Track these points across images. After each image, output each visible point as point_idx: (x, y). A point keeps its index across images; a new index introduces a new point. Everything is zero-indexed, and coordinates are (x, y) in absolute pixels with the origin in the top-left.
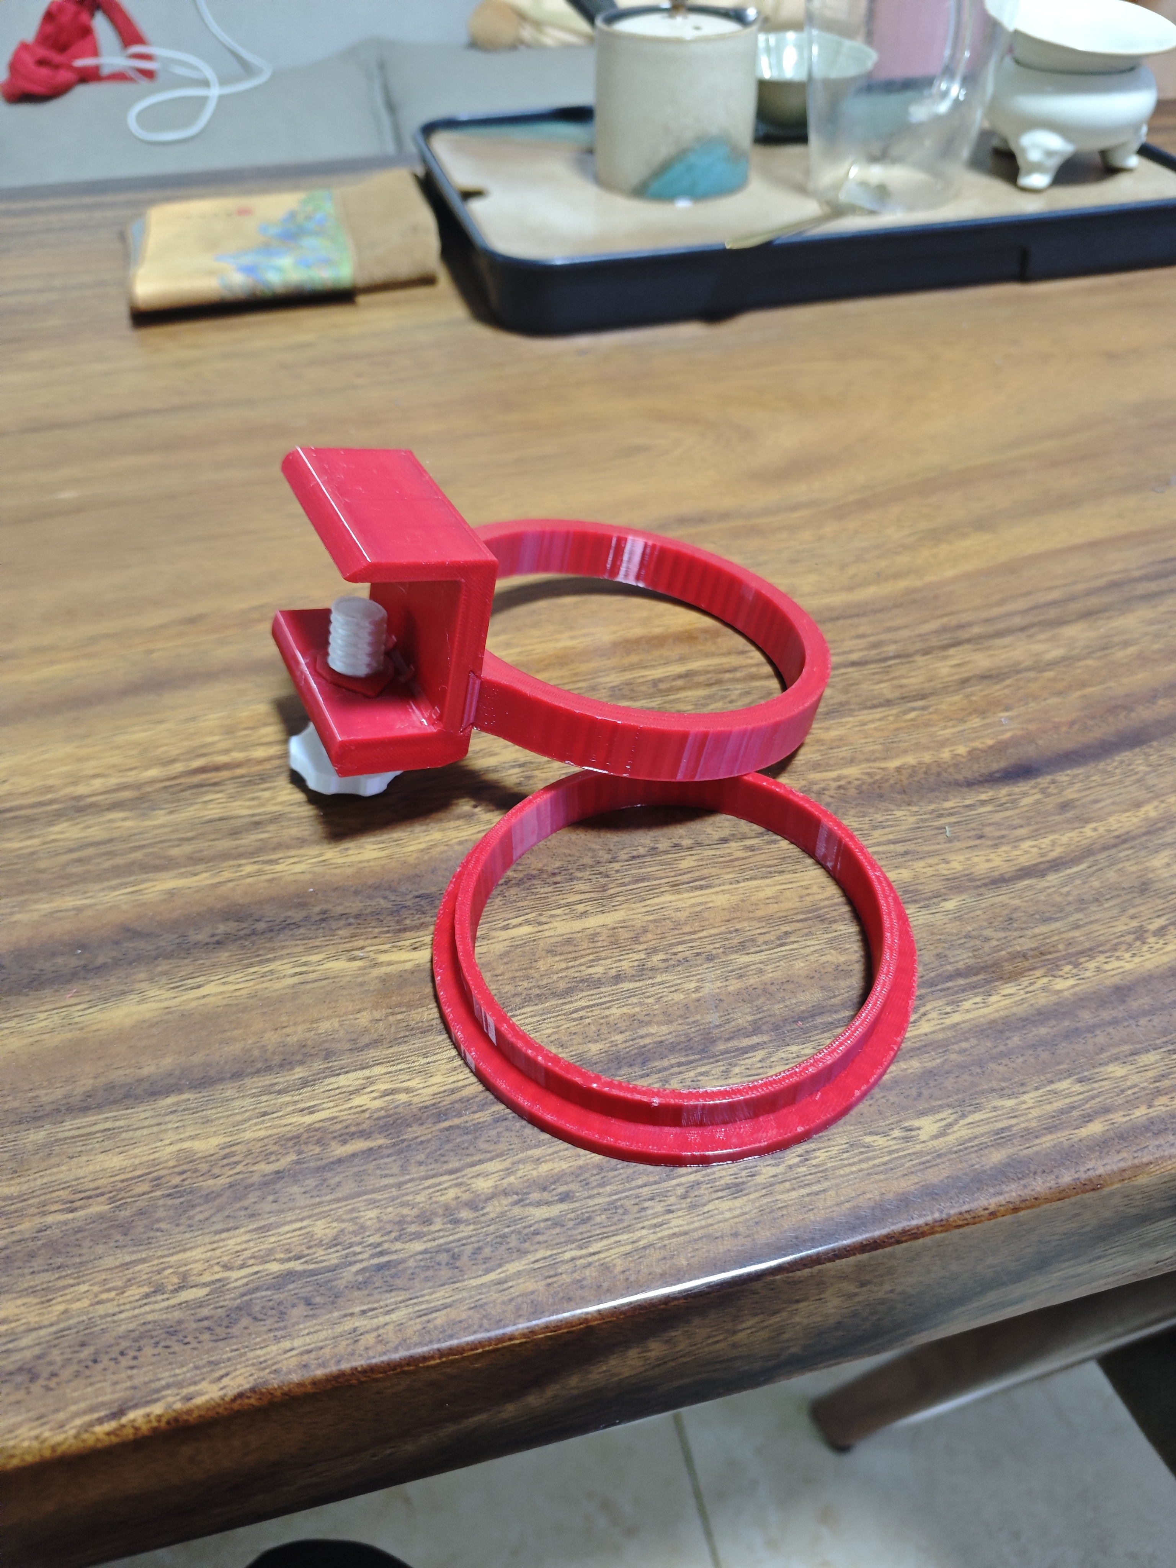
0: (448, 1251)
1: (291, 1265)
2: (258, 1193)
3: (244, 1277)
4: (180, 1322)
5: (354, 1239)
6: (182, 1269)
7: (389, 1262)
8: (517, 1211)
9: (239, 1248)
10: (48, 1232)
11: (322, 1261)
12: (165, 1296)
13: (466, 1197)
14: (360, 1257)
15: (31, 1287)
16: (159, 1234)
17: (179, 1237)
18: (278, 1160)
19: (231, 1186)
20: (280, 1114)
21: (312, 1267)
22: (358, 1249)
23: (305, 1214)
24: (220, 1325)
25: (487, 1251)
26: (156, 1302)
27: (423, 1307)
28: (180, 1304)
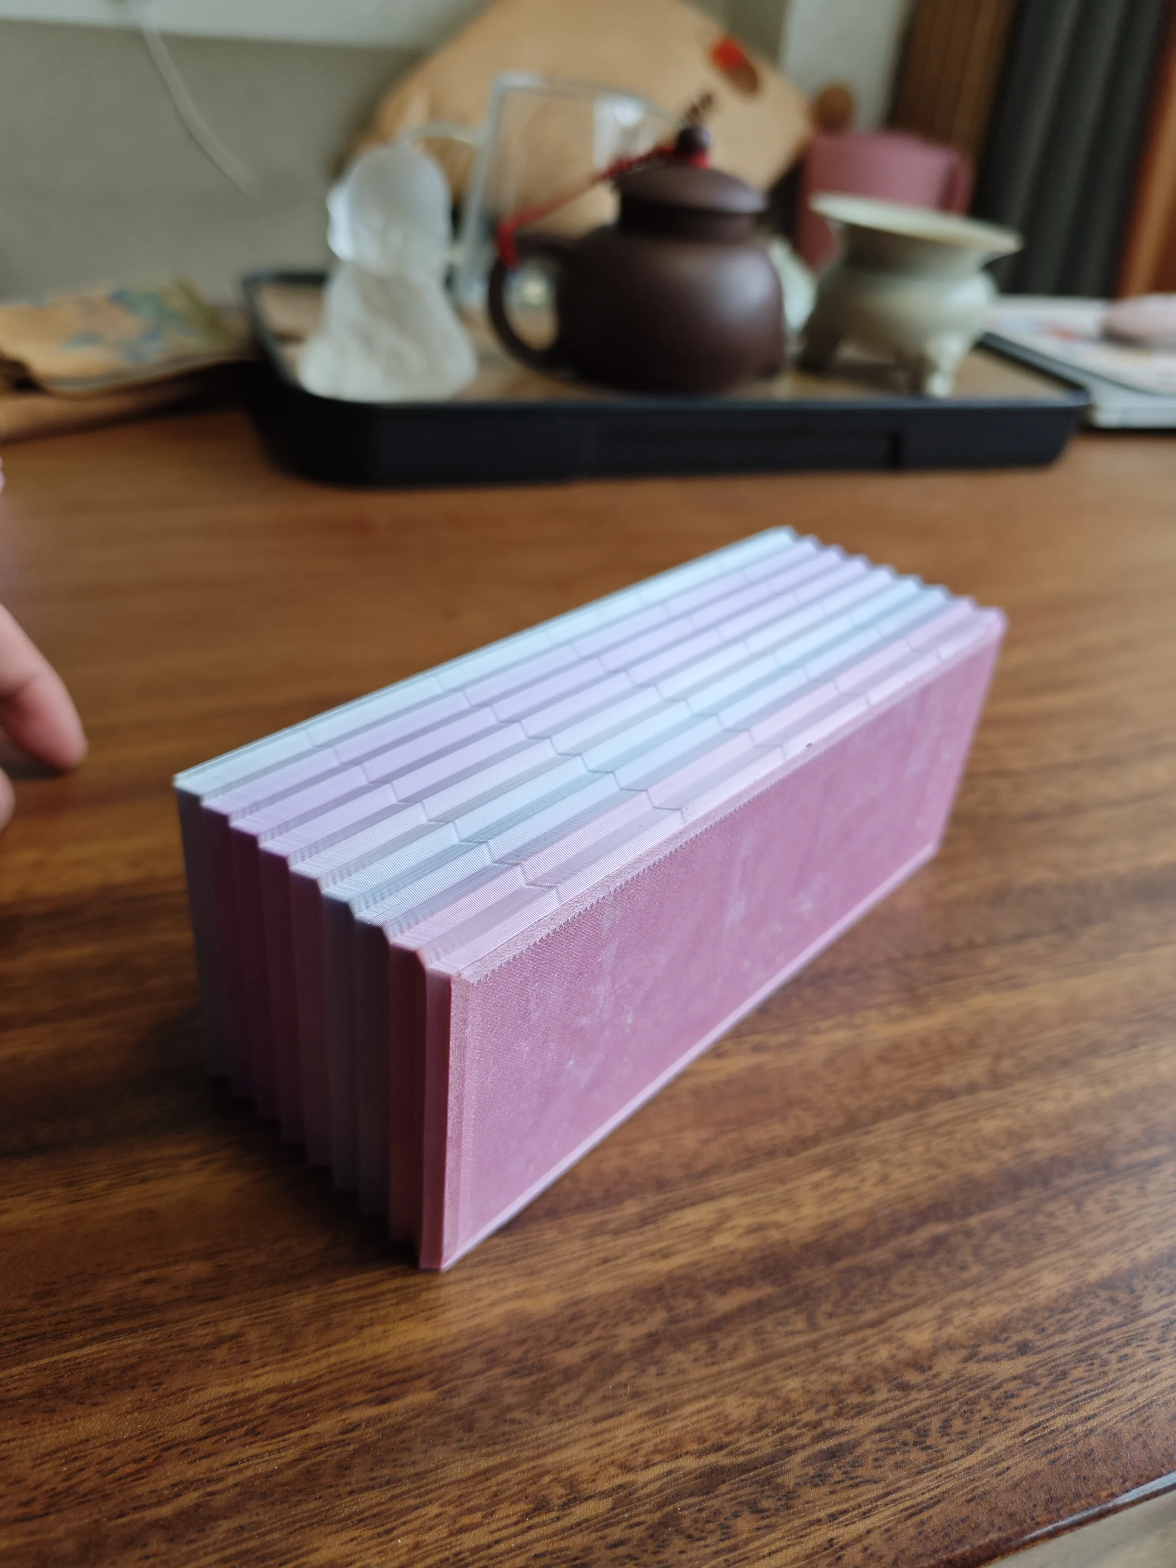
0: (909, 1426)
1: (711, 1459)
2: (632, 1364)
3: (656, 1479)
4: (587, 1550)
5: (782, 1419)
6: (566, 1474)
7: (840, 1445)
8: (973, 1369)
9: (633, 1440)
10: (357, 1433)
11: (751, 1451)
12: (553, 1515)
13: (904, 1355)
14: (799, 1442)
15: (356, 1514)
16: (516, 1427)
17: (546, 1431)
18: (644, 1320)
19: (593, 1357)
20: (626, 1259)
21: (741, 1459)
22: (793, 1431)
23: (706, 1388)
24: (645, 1551)
25: (958, 1424)
26: (544, 1524)
27: (909, 1503)
28: (579, 1524)
